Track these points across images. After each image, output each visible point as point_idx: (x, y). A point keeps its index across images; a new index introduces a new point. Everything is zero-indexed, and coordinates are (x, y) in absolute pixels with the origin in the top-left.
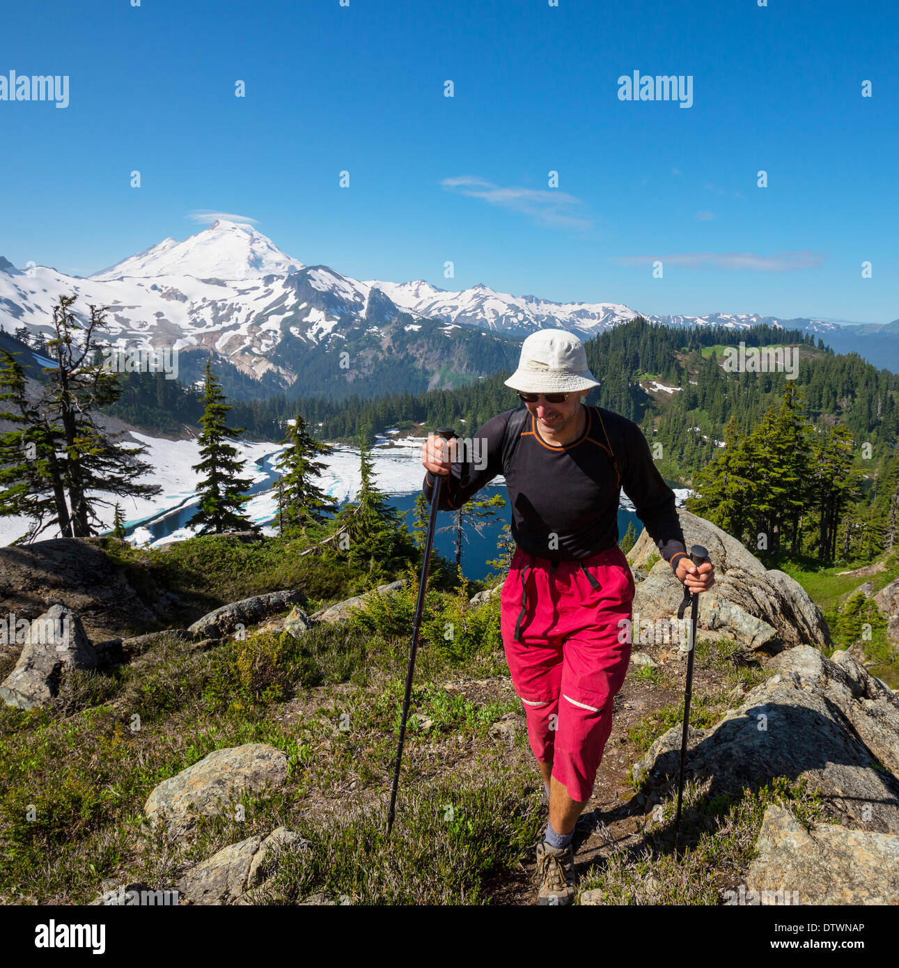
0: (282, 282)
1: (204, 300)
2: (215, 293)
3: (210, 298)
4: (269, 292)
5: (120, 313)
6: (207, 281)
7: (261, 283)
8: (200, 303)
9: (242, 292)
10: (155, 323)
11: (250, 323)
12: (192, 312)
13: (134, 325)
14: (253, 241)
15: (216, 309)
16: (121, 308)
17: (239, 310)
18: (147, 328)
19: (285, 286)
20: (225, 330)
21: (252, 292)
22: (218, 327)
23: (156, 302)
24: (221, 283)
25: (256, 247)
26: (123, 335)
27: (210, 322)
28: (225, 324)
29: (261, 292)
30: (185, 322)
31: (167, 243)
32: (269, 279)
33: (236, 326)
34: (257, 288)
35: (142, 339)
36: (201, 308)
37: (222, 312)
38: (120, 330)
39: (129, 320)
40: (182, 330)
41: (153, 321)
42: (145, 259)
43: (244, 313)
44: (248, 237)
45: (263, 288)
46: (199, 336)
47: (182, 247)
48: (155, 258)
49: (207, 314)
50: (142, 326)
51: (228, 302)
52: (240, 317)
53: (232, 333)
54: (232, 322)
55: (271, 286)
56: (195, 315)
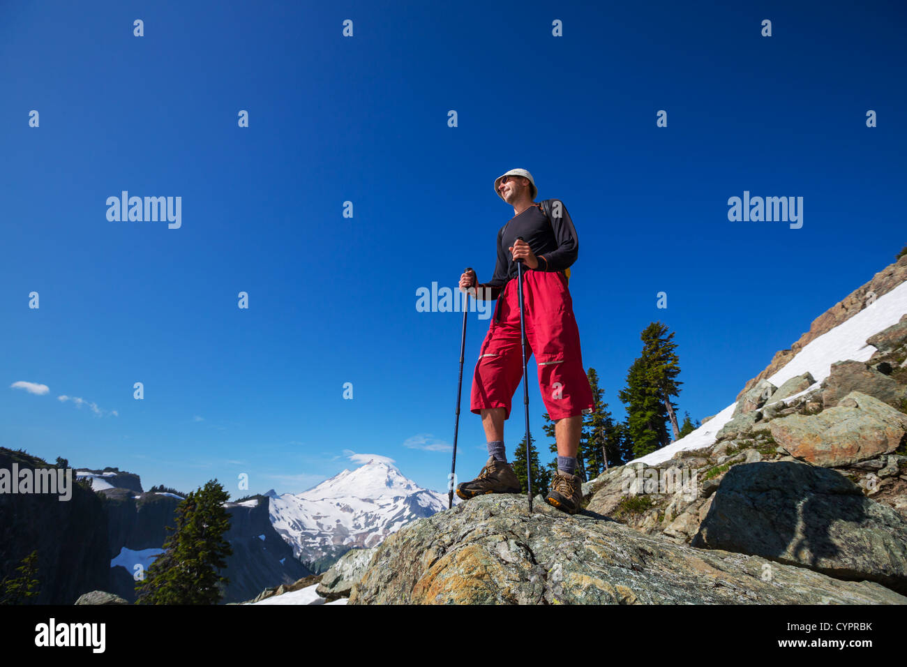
0: (403, 500)
1: (362, 512)
2: (368, 508)
3: (365, 511)
4: (396, 507)
5: (319, 521)
6: (364, 500)
7: (392, 501)
8: (359, 514)
9: (382, 507)
10: (335, 527)
11: (384, 527)
12: (355, 519)
13: (325, 528)
14: (389, 471)
15: (367, 518)
16: (320, 517)
17: (379, 518)
18: (331, 530)
19: (404, 503)
20: (370, 531)
21: (387, 507)
22: (367, 529)
23: (338, 513)
24: (371, 501)
25: (390, 474)
26: (320, 535)
27: (363, 526)
28: (371, 527)
29: (391, 507)
30: (350, 526)
31: (345, 472)
32: (396, 499)
33: (376, 529)
34: (389, 504)
35: (328, 537)
36: (359, 517)
37: (370, 519)
38: (318, 532)
39: (323, 525)
40: (348, 531)
41: (334, 525)
42: (333, 481)
43: (382, 520)
44: (387, 468)
45: (393, 505)
46: (357, 536)
47: (353, 474)
48: (338, 481)
49: (362, 521)
50: (329, 528)
51: (374, 514)
52: (378, 522)
53: (374, 534)
54: (375, 526)
55: (397, 503)
56: (356, 521)
